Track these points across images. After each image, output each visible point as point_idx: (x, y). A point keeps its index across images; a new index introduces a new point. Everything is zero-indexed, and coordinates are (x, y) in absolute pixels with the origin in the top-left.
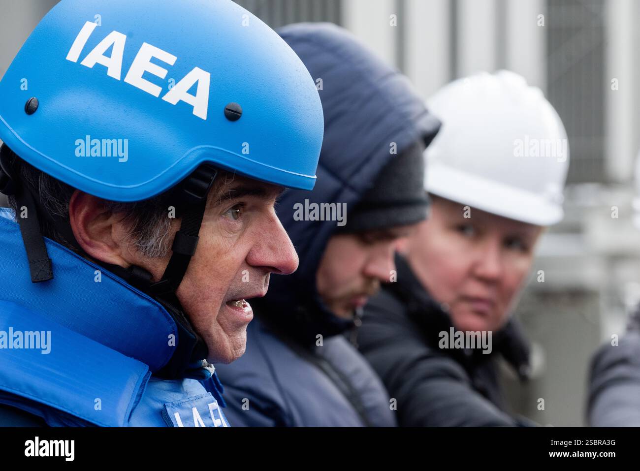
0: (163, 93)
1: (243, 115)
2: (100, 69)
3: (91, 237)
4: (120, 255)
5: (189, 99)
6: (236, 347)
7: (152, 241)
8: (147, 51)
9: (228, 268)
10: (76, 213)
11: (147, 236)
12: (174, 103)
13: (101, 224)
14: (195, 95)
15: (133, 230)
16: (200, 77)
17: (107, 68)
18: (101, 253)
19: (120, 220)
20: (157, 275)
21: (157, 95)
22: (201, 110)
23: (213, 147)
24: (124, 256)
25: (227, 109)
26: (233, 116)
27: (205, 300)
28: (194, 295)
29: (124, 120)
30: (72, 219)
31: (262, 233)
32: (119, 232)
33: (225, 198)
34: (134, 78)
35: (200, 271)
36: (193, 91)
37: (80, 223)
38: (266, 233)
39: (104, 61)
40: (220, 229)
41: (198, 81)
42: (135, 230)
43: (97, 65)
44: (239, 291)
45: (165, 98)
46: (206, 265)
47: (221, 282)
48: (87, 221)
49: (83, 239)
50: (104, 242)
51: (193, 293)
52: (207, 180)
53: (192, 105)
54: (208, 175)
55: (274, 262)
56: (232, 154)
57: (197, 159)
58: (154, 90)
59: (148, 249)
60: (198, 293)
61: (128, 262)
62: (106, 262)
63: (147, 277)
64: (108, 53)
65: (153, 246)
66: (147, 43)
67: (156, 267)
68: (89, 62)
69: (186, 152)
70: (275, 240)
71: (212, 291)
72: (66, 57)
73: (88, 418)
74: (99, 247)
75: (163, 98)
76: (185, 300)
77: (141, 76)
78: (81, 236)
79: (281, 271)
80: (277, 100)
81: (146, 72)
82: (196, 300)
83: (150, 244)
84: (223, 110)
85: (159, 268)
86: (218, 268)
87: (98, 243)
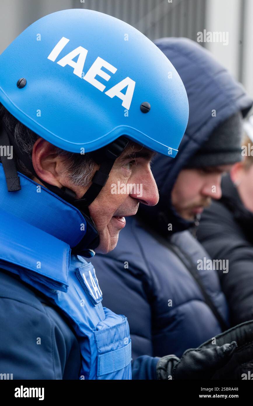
0: (106, 90)
1: (151, 110)
2: (69, 69)
3: (43, 168)
4: (58, 181)
5: (121, 96)
6: (113, 243)
7: (81, 176)
8: (100, 62)
9: (121, 198)
10: (36, 152)
11: (78, 173)
12: (112, 97)
13: (49, 161)
14: (125, 94)
15: (69, 168)
16: (129, 83)
17: (73, 69)
18: (48, 178)
19: (62, 160)
20: (79, 196)
21: (102, 90)
22: (127, 104)
23: (131, 127)
24: (60, 181)
25: (142, 106)
26: (145, 110)
27: (104, 214)
28: (99, 211)
29: (80, 102)
30: (33, 155)
31: (141, 179)
32: (60, 167)
33: (127, 157)
34: (90, 78)
35: (105, 197)
36: (124, 91)
37: (38, 158)
38: (144, 179)
39: (72, 64)
40: (120, 174)
41: (128, 85)
42: (71, 168)
43: (67, 66)
44: (122, 212)
45: (107, 93)
46: (109, 194)
47: (116, 206)
48: (42, 158)
49: (38, 168)
50: (50, 171)
51: (98, 210)
52: (123, 146)
53: (122, 100)
54: (124, 143)
55: (146, 197)
56: (140, 133)
57: (120, 133)
58: (101, 87)
59: (77, 180)
60: (101, 210)
61: (62, 185)
62: (50, 184)
63: (74, 196)
64: (75, 60)
65: (80, 179)
66: (101, 57)
67: (79, 191)
68: (62, 63)
69: (114, 128)
70: (148, 184)
71: (109, 210)
72: (48, 56)
73: (48, 275)
74: (46, 174)
75: (105, 93)
76: (93, 213)
77: (94, 77)
78: (37, 166)
79: (147, 204)
80: (170, 103)
81: (97, 76)
82: (99, 214)
83: (79, 177)
84: (139, 106)
85: (82, 192)
86: (116, 197)
87: (46, 171)
